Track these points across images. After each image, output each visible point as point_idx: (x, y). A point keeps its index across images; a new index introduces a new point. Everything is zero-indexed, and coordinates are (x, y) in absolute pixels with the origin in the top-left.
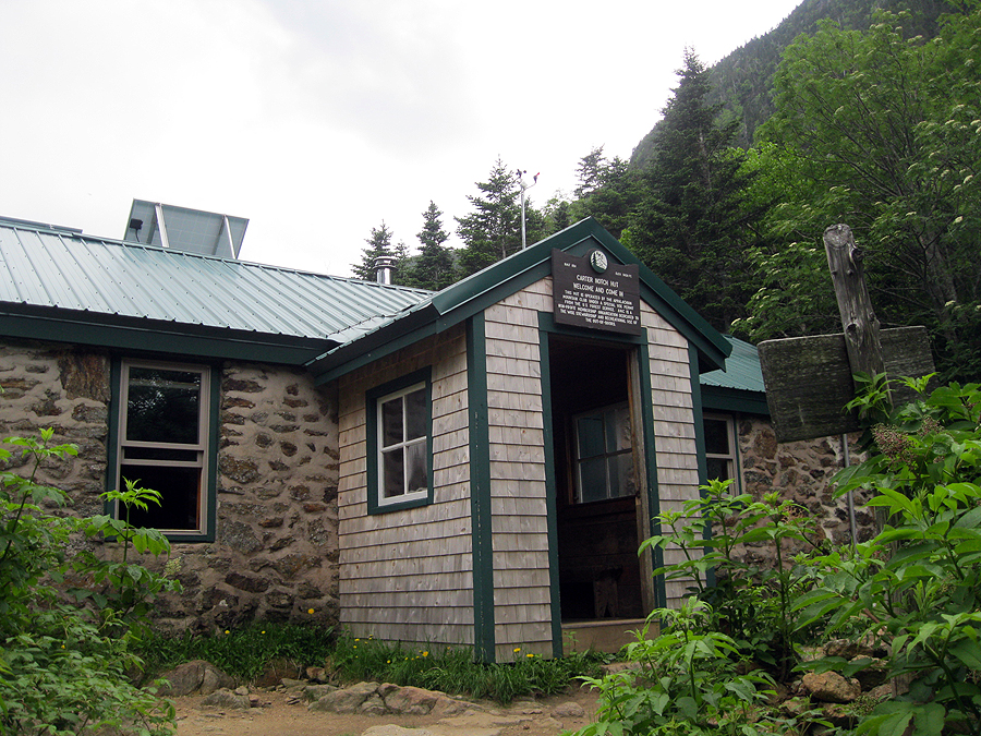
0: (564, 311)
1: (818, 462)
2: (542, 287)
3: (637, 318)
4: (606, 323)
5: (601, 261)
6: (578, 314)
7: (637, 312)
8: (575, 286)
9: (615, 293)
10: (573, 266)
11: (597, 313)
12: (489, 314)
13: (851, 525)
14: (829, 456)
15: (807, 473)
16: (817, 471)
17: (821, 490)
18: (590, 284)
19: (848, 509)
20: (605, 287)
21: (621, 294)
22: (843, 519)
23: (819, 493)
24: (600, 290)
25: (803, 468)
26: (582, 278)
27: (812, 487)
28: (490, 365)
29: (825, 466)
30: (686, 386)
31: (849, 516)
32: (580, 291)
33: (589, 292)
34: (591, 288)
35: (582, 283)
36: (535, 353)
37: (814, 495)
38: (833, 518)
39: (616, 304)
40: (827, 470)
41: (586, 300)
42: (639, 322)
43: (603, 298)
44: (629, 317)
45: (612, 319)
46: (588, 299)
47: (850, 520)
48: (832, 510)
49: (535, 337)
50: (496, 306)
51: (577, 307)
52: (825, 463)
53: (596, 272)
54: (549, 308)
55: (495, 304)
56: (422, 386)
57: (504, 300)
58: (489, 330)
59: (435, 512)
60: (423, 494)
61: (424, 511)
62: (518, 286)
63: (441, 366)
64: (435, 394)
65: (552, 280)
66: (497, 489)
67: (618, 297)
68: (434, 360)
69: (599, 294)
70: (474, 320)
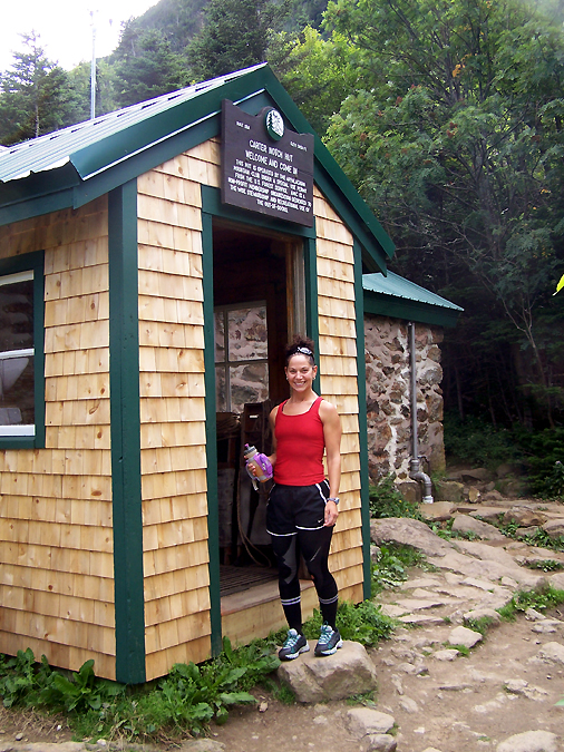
0: (234, 188)
1: (390, 359)
2: (206, 152)
3: (310, 204)
4: (279, 208)
5: (278, 126)
6: (250, 193)
7: (309, 197)
8: (248, 154)
9: (288, 169)
10: (247, 127)
11: (269, 194)
12: (143, 184)
13: (412, 422)
14: (399, 353)
15: (380, 370)
16: (389, 368)
17: (390, 387)
18: (263, 154)
19: (411, 406)
20: (279, 160)
21: (295, 172)
22: (406, 416)
23: (389, 390)
24: (273, 163)
25: (378, 365)
26: (256, 145)
27: (383, 384)
28: (145, 259)
29: (394, 362)
30: (350, 294)
31: (412, 413)
32: (253, 163)
33: (262, 165)
34: (263, 160)
35: (255, 151)
36: (196, 244)
37: (384, 392)
38: (398, 415)
39: (289, 183)
40: (397, 366)
41: (258, 176)
42: (311, 209)
43: (276, 175)
44: (302, 202)
45: (284, 203)
46: (261, 173)
47: (412, 417)
48: (398, 407)
49: (196, 220)
50: (152, 175)
51: (249, 183)
52: (396, 360)
53: (270, 139)
54: (214, 183)
55: (150, 170)
56: (29, 276)
57: (161, 165)
58: (144, 208)
59: (50, 461)
60: (29, 430)
61: (31, 456)
62: (179, 147)
63: (61, 253)
64: (50, 293)
65: (221, 145)
66: (149, 438)
67: (291, 175)
68: (49, 243)
69: (271, 168)
70: (125, 194)
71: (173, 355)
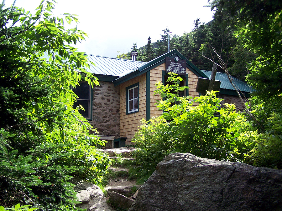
0: (168, 70)
2: (163, 65)
5: (177, 59)
6: (171, 71)
7: (185, 70)
8: (171, 65)
10: (171, 60)
11: (176, 71)
12: (151, 71)
18: (174, 64)
21: (182, 66)
24: (177, 66)
26: (172, 63)
28: (151, 82)
33: (174, 66)
34: (174, 65)
36: (161, 80)
39: (180, 69)
41: (173, 68)
42: (186, 73)
43: (177, 68)
44: (183, 72)
45: (179, 72)
49: (161, 76)
51: (171, 69)
53: (176, 62)
54: (165, 70)
55: (152, 69)
56: (137, 86)
57: (154, 68)
58: (151, 75)
59: (139, 114)
60: (137, 110)
61: (138, 113)
62: (158, 65)
63: (141, 82)
64: (140, 88)
65: (166, 64)
66: (152, 108)
67: (181, 67)
68: (140, 81)
69: (176, 66)
70: (148, 73)
71: (157, 97)
